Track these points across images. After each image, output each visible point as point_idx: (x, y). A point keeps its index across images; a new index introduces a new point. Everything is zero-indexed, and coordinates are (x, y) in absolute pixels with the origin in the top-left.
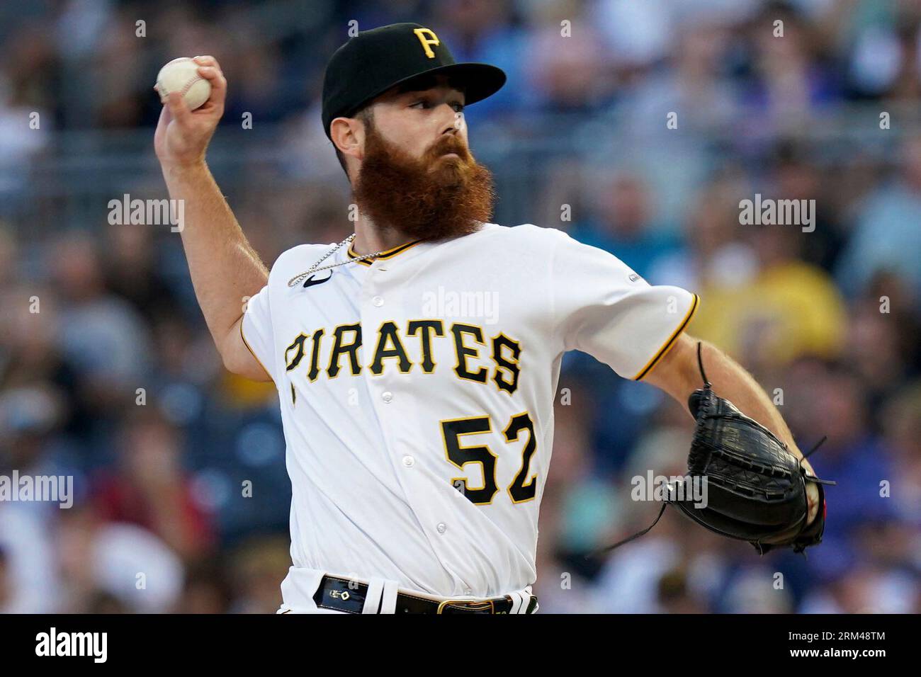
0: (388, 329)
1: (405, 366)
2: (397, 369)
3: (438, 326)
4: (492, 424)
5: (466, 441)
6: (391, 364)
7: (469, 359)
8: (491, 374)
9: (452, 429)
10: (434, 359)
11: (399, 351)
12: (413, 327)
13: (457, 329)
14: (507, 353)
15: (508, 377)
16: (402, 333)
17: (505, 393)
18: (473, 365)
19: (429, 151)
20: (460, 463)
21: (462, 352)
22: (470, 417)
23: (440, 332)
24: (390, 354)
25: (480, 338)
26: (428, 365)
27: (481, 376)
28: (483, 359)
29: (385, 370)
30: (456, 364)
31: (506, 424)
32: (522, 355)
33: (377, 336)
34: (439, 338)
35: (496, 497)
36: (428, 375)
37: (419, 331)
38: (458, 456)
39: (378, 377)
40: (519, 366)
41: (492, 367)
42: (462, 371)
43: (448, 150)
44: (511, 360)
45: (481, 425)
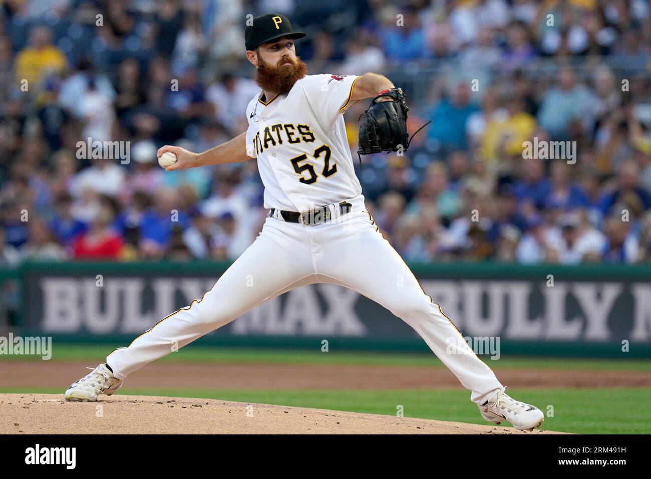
0: (267, 130)
1: (274, 143)
2: (272, 145)
3: (280, 126)
4: (307, 156)
5: (300, 164)
6: (270, 143)
7: (292, 136)
8: (301, 139)
9: (294, 162)
10: (282, 139)
11: (271, 139)
12: (273, 127)
13: (286, 126)
14: (304, 130)
15: (308, 137)
16: (271, 131)
17: (310, 143)
18: (294, 138)
19: (278, 63)
20: (300, 172)
21: (289, 134)
22: (299, 156)
23: (281, 129)
24: (269, 140)
25: (293, 128)
26: (281, 142)
27: (298, 141)
28: (297, 135)
29: (269, 146)
30: (288, 139)
31: (313, 153)
32: (310, 128)
33: (264, 133)
34: (282, 131)
35: (318, 179)
36: (281, 145)
37: (276, 129)
38: (299, 170)
39: (268, 149)
40: (311, 132)
41: (300, 137)
42: (291, 141)
43: (285, 62)
44: (307, 132)
45: (303, 157)
